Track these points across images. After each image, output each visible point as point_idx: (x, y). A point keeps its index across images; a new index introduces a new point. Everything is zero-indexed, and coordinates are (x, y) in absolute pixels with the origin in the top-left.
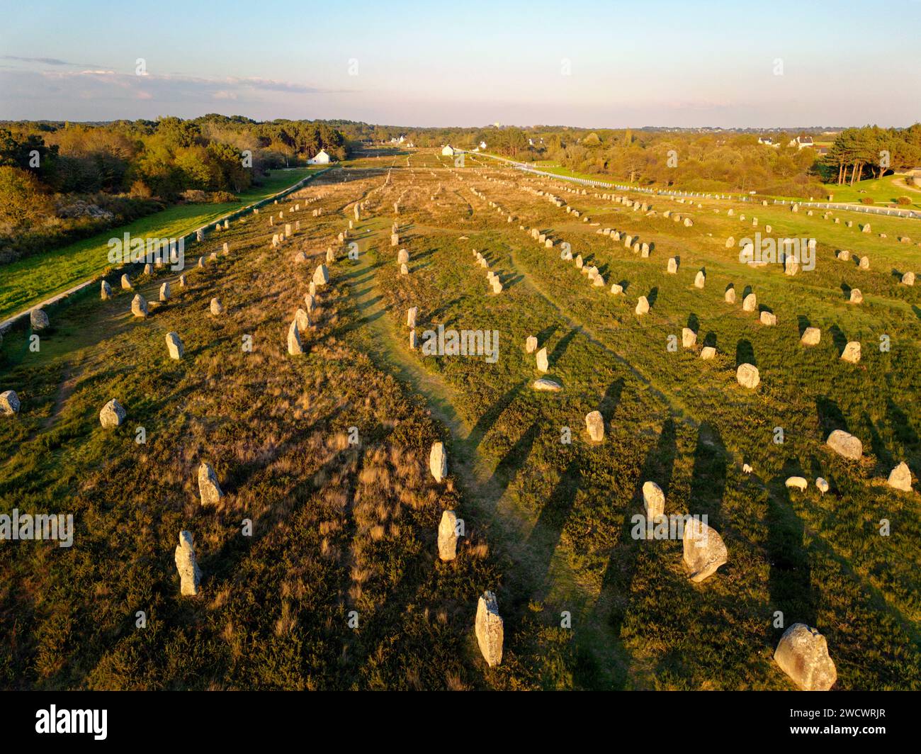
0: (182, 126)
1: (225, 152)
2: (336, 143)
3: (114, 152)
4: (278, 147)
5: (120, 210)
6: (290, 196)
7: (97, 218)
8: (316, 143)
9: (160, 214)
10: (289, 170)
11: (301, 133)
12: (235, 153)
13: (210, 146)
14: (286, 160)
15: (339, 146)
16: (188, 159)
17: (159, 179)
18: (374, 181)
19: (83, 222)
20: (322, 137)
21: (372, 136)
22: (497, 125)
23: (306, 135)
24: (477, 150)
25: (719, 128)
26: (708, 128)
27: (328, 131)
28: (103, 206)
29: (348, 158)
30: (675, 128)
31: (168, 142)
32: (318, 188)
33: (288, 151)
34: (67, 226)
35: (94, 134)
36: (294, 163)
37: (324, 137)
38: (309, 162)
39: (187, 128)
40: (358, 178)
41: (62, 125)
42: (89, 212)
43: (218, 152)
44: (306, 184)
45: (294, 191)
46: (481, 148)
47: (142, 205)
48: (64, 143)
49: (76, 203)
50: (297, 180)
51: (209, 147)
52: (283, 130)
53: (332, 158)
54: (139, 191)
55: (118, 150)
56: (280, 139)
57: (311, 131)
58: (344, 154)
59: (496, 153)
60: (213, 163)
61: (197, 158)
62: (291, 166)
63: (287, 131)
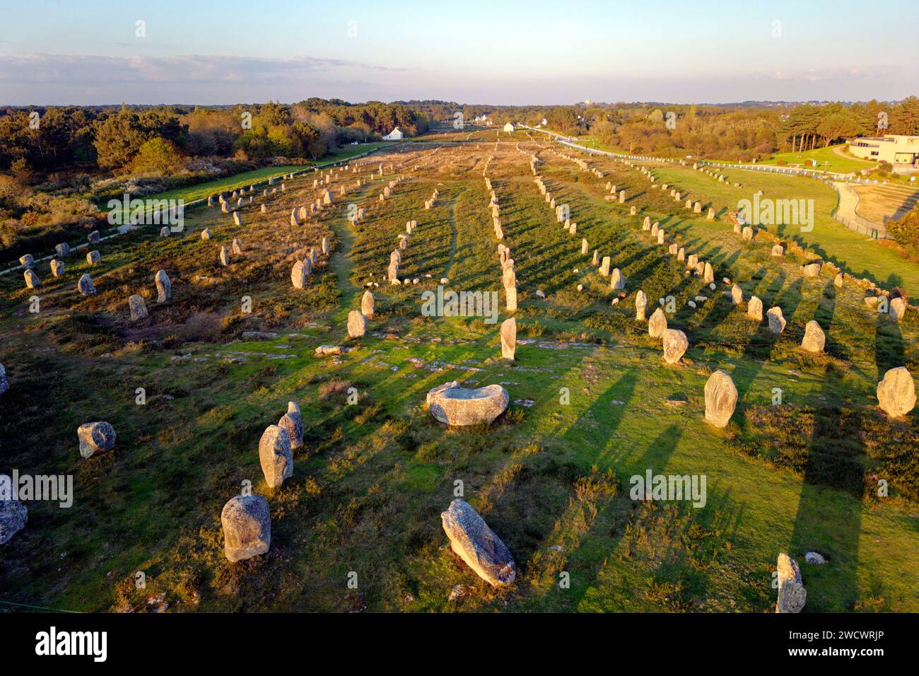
0: (277, 110)
1: (304, 129)
2: (409, 121)
3: (228, 130)
4: (359, 126)
5: (226, 167)
7: (211, 171)
8: (392, 121)
9: (253, 172)
10: (365, 144)
11: (380, 113)
12: (312, 130)
13: (295, 124)
14: (364, 136)
15: (412, 124)
16: (278, 134)
17: (256, 148)
19: (202, 173)
20: (397, 116)
22: (587, 102)
23: (384, 115)
24: (539, 126)
27: (403, 111)
28: (215, 165)
29: (419, 134)
31: (265, 122)
33: (367, 129)
34: (193, 174)
35: (214, 116)
36: (371, 139)
37: (399, 116)
38: (383, 138)
39: (280, 111)
41: (192, 109)
42: (207, 166)
43: (299, 129)
46: (542, 125)
47: (242, 165)
48: (192, 123)
49: (199, 162)
50: (364, 152)
51: (293, 125)
53: (405, 135)
54: (241, 156)
55: (231, 128)
56: (362, 119)
57: (388, 112)
58: (416, 131)
59: (553, 128)
60: (295, 137)
61: (283, 133)
62: (368, 141)
63: (368, 112)
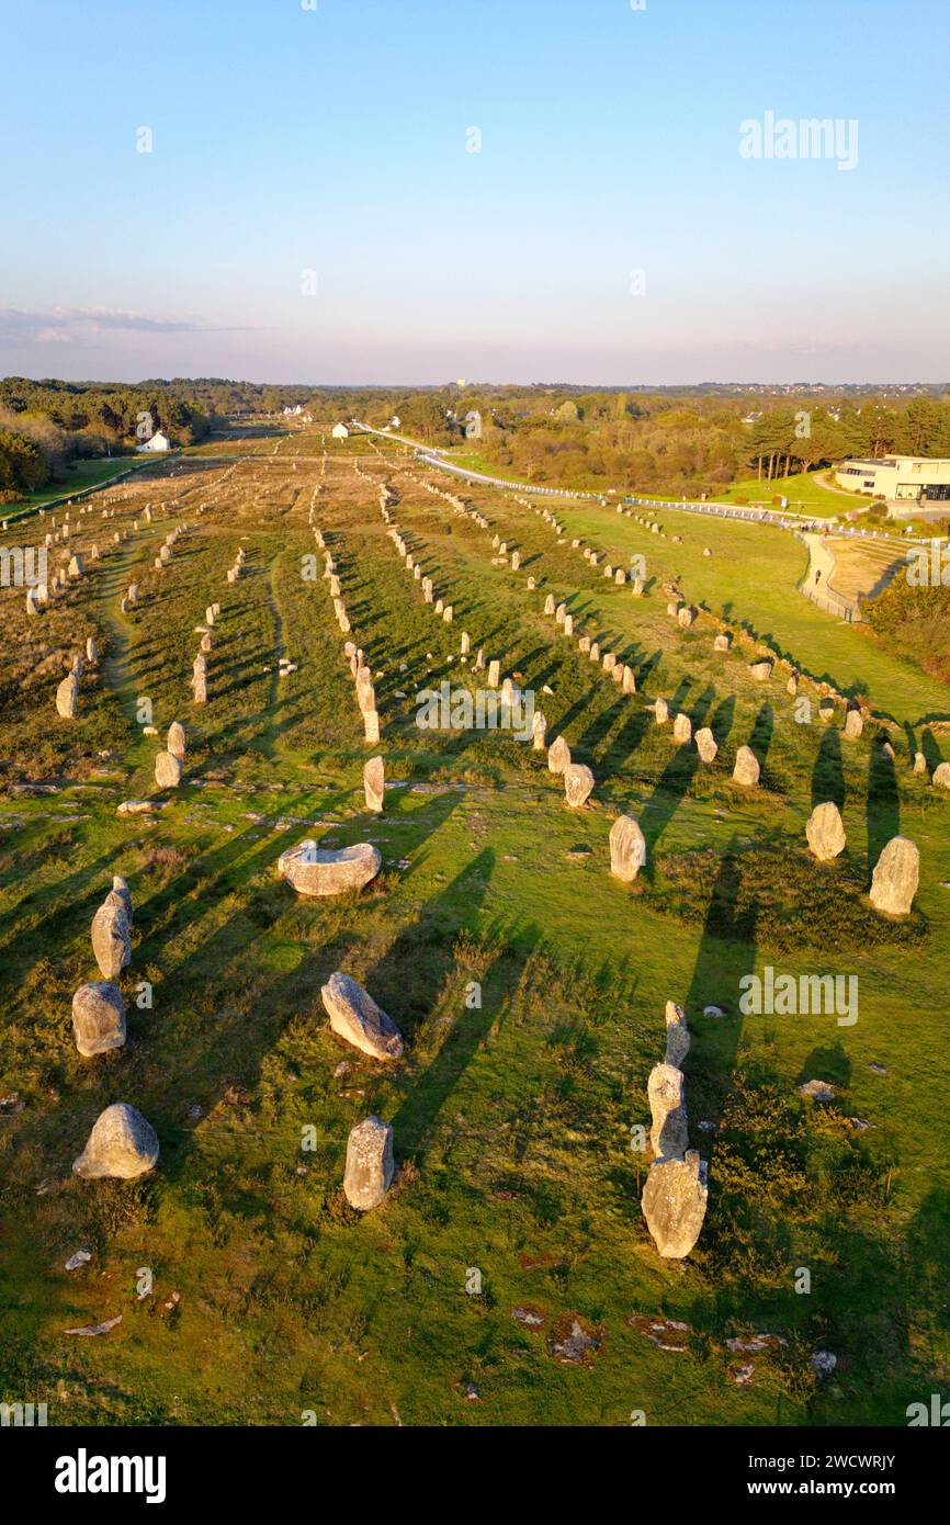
1: (15, 443)
2: (179, 421)
4: (97, 431)
6: (92, 496)
10: (109, 460)
11: (130, 408)
12: (26, 444)
14: (106, 446)
15: (184, 425)
18: (208, 476)
21: (255, 405)
23: (137, 410)
24: (387, 428)
25: (820, 385)
26: (804, 384)
27: (169, 405)
29: (196, 441)
30: (749, 385)
32: (132, 485)
33: (110, 435)
36: (119, 451)
38: (140, 448)
40: (190, 472)
44: (120, 481)
45: (98, 490)
46: (393, 426)
50: (111, 475)
52: (105, 405)
53: (173, 443)
56: (102, 418)
57: (144, 407)
58: (190, 437)
59: (409, 433)
62: (113, 455)
63: (111, 404)
